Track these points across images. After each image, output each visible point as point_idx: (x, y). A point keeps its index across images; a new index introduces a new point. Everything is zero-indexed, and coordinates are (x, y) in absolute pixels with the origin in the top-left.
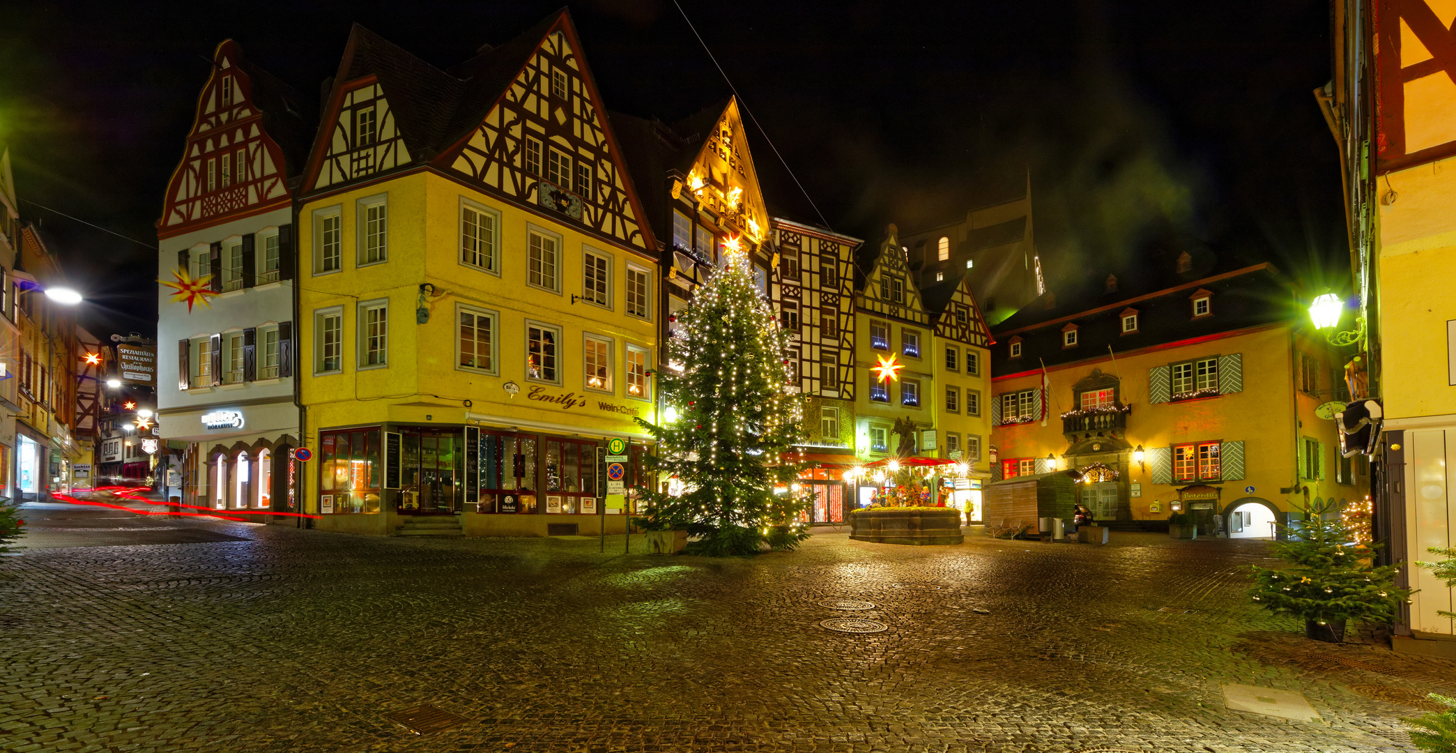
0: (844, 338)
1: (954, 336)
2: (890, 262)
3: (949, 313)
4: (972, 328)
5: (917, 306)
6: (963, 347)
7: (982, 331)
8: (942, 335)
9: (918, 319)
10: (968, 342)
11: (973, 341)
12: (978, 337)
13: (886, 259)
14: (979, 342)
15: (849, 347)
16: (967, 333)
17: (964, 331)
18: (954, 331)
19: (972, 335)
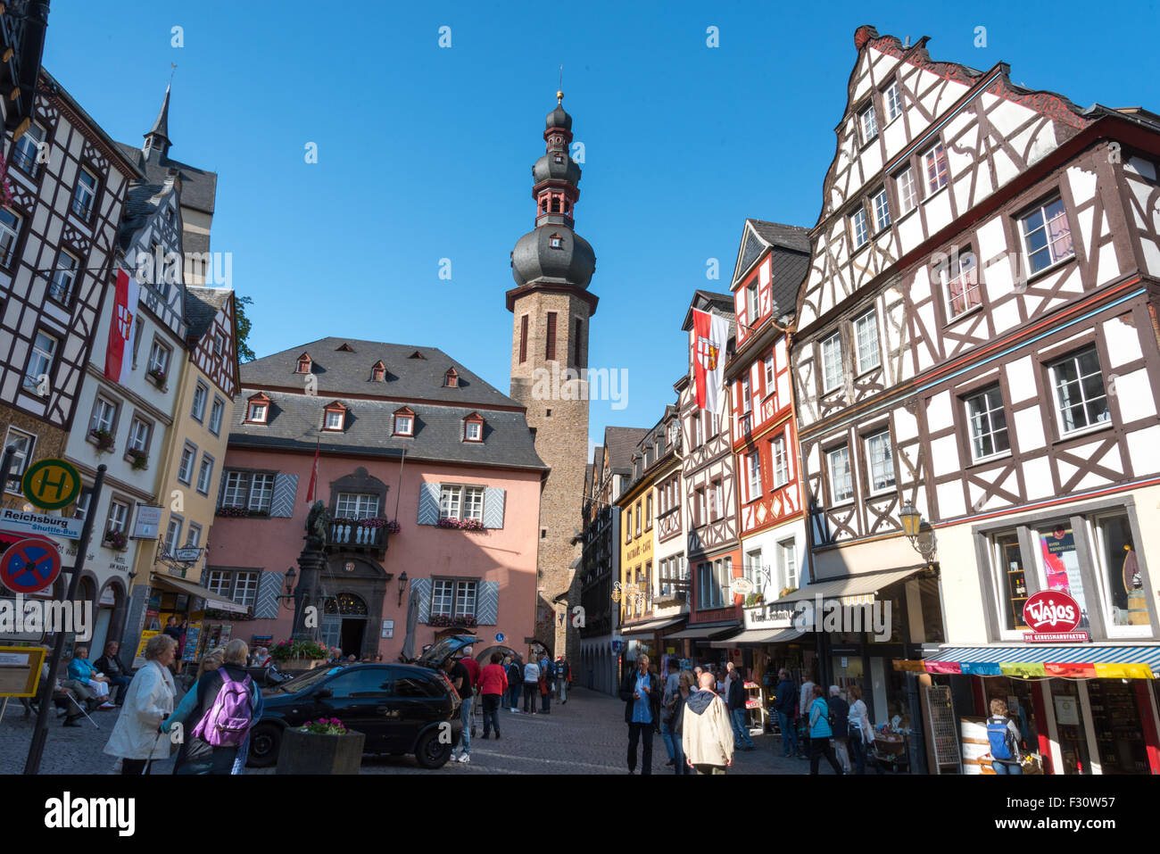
0: (80, 316)
1: (207, 371)
2: (165, 229)
3: (209, 337)
4: (224, 367)
5: (178, 308)
6: (213, 389)
7: (232, 375)
8: (197, 364)
9: (174, 328)
10: (217, 384)
11: (222, 385)
12: (227, 379)
13: (161, 221)
14: (226, 390)
15: (84, 333)
16: (219, 369)
17: (218, 366)
18: (209, 361)
19: (223, 376)
